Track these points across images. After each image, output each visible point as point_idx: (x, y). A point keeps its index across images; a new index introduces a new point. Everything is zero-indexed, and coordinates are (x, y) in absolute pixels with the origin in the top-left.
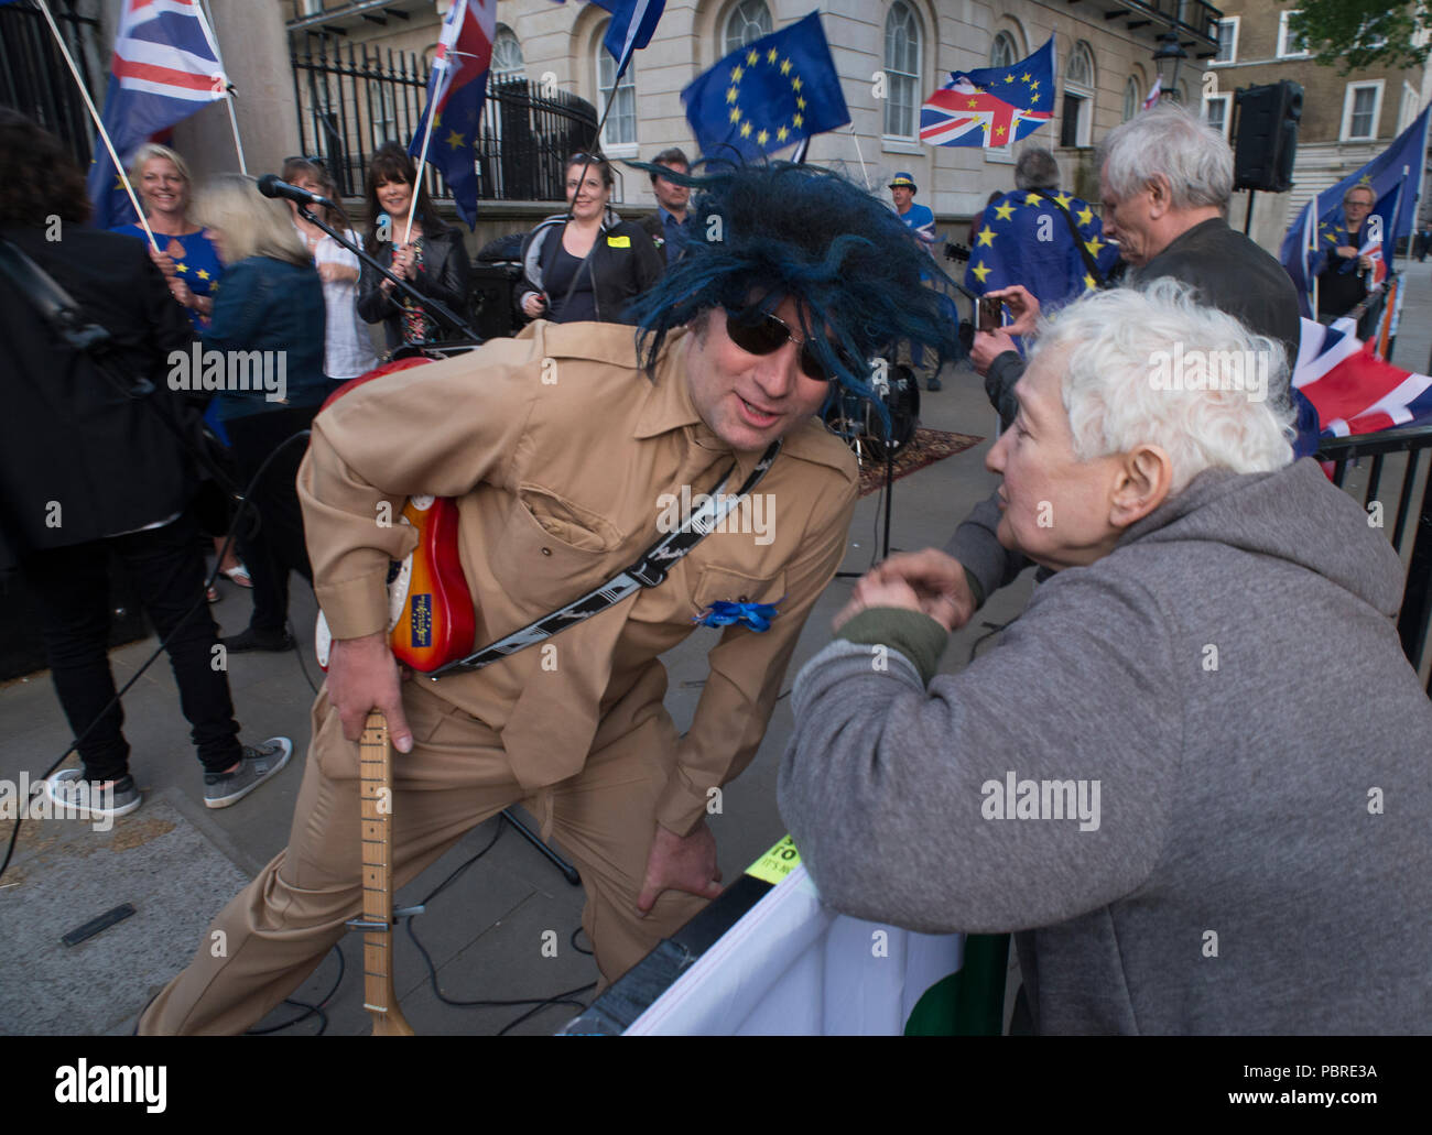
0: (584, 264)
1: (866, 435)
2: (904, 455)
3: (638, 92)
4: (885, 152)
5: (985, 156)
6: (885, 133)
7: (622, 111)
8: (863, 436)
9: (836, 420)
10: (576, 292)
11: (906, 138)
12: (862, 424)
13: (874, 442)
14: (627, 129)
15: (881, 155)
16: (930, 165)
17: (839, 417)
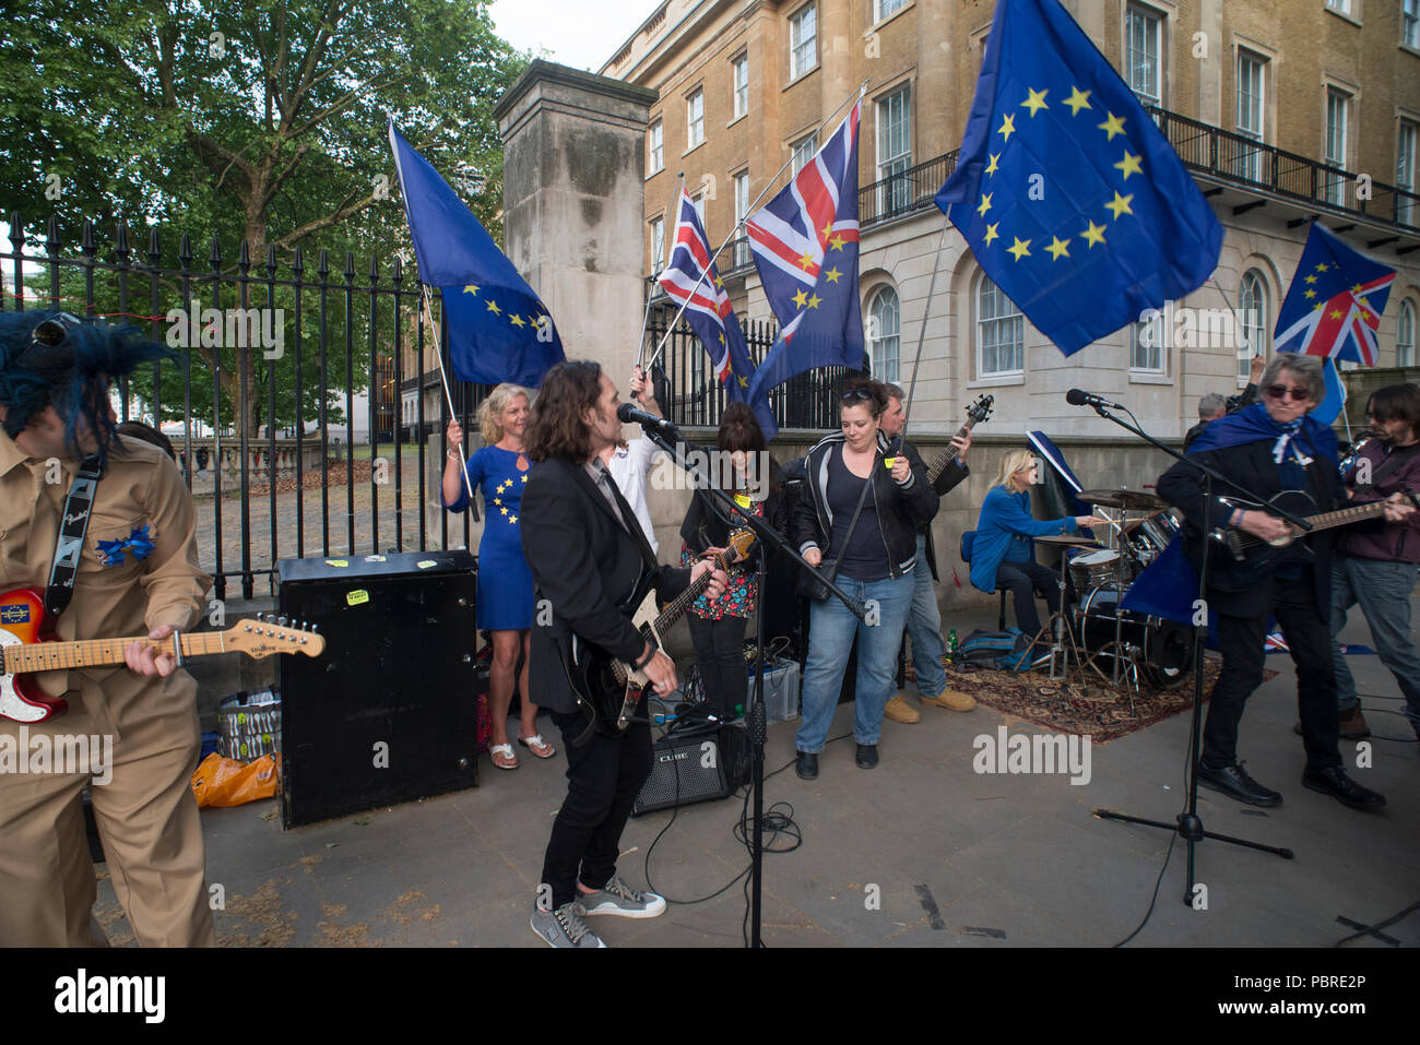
0: (868, 483)
1: (1143, 660)
2: (1186, 685)
3: (901, 340)
4: (1131, 383)
5: (1238, 383)
6: (1132, 366)
7: (887, 357)
8: (1140, 660)
9: (1111, 643)
10: (863, 509)
11: (1152, 370)
12: (1138, 649)
13: (1153, 669)
14: (891, 373)
15: (1128, 386)
16: (1178, 394)
17: (1114, 639)
